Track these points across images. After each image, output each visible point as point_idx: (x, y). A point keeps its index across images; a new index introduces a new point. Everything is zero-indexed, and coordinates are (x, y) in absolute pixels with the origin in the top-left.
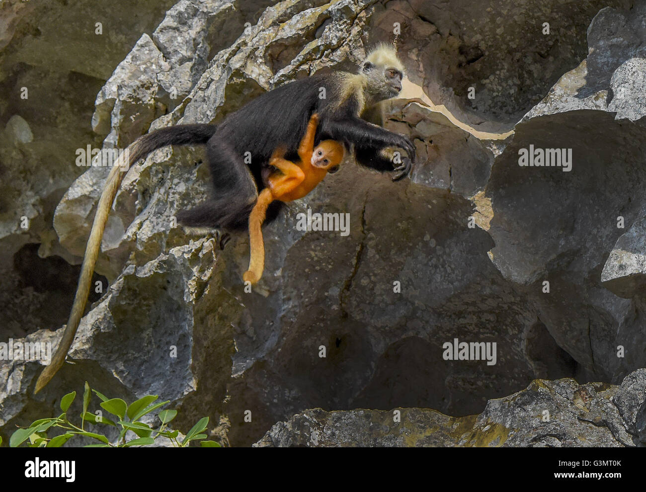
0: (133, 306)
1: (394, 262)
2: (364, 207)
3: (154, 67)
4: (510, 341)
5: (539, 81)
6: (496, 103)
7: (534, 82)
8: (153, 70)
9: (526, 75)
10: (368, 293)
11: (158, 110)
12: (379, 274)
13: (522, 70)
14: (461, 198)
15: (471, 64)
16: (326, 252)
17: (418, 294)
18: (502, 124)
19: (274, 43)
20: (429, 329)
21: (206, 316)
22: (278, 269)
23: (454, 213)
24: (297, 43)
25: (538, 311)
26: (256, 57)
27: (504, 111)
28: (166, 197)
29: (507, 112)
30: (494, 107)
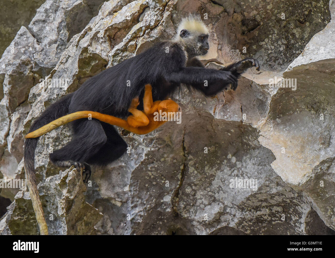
0: (23, 220)
1: (208, 175)
2: (184, 138)
3: (31, 49)
4: (294, 225)
5: (300, 40)
6: (271, 58)
7: (296, 40)
8: (30, 52)
9: (290, 37)
10: (191, 198)
11: (36, 79)
12: (198, 184)
13: (288, 34)
14: (251, 127)
15: (252, 32)
16: (159, 171)
17: (226, 196)
18: (276, 72)
19: (110, 28)
20: (236, 220)
21: (75, 223)
22: (126, 186)
23: (247, 137)
24: (127, 26)
25: (311, 202)
26: (98, 38)
27: (277, 63)
28: (43, 141)
29: (279, 64)
30: (270, 61)
